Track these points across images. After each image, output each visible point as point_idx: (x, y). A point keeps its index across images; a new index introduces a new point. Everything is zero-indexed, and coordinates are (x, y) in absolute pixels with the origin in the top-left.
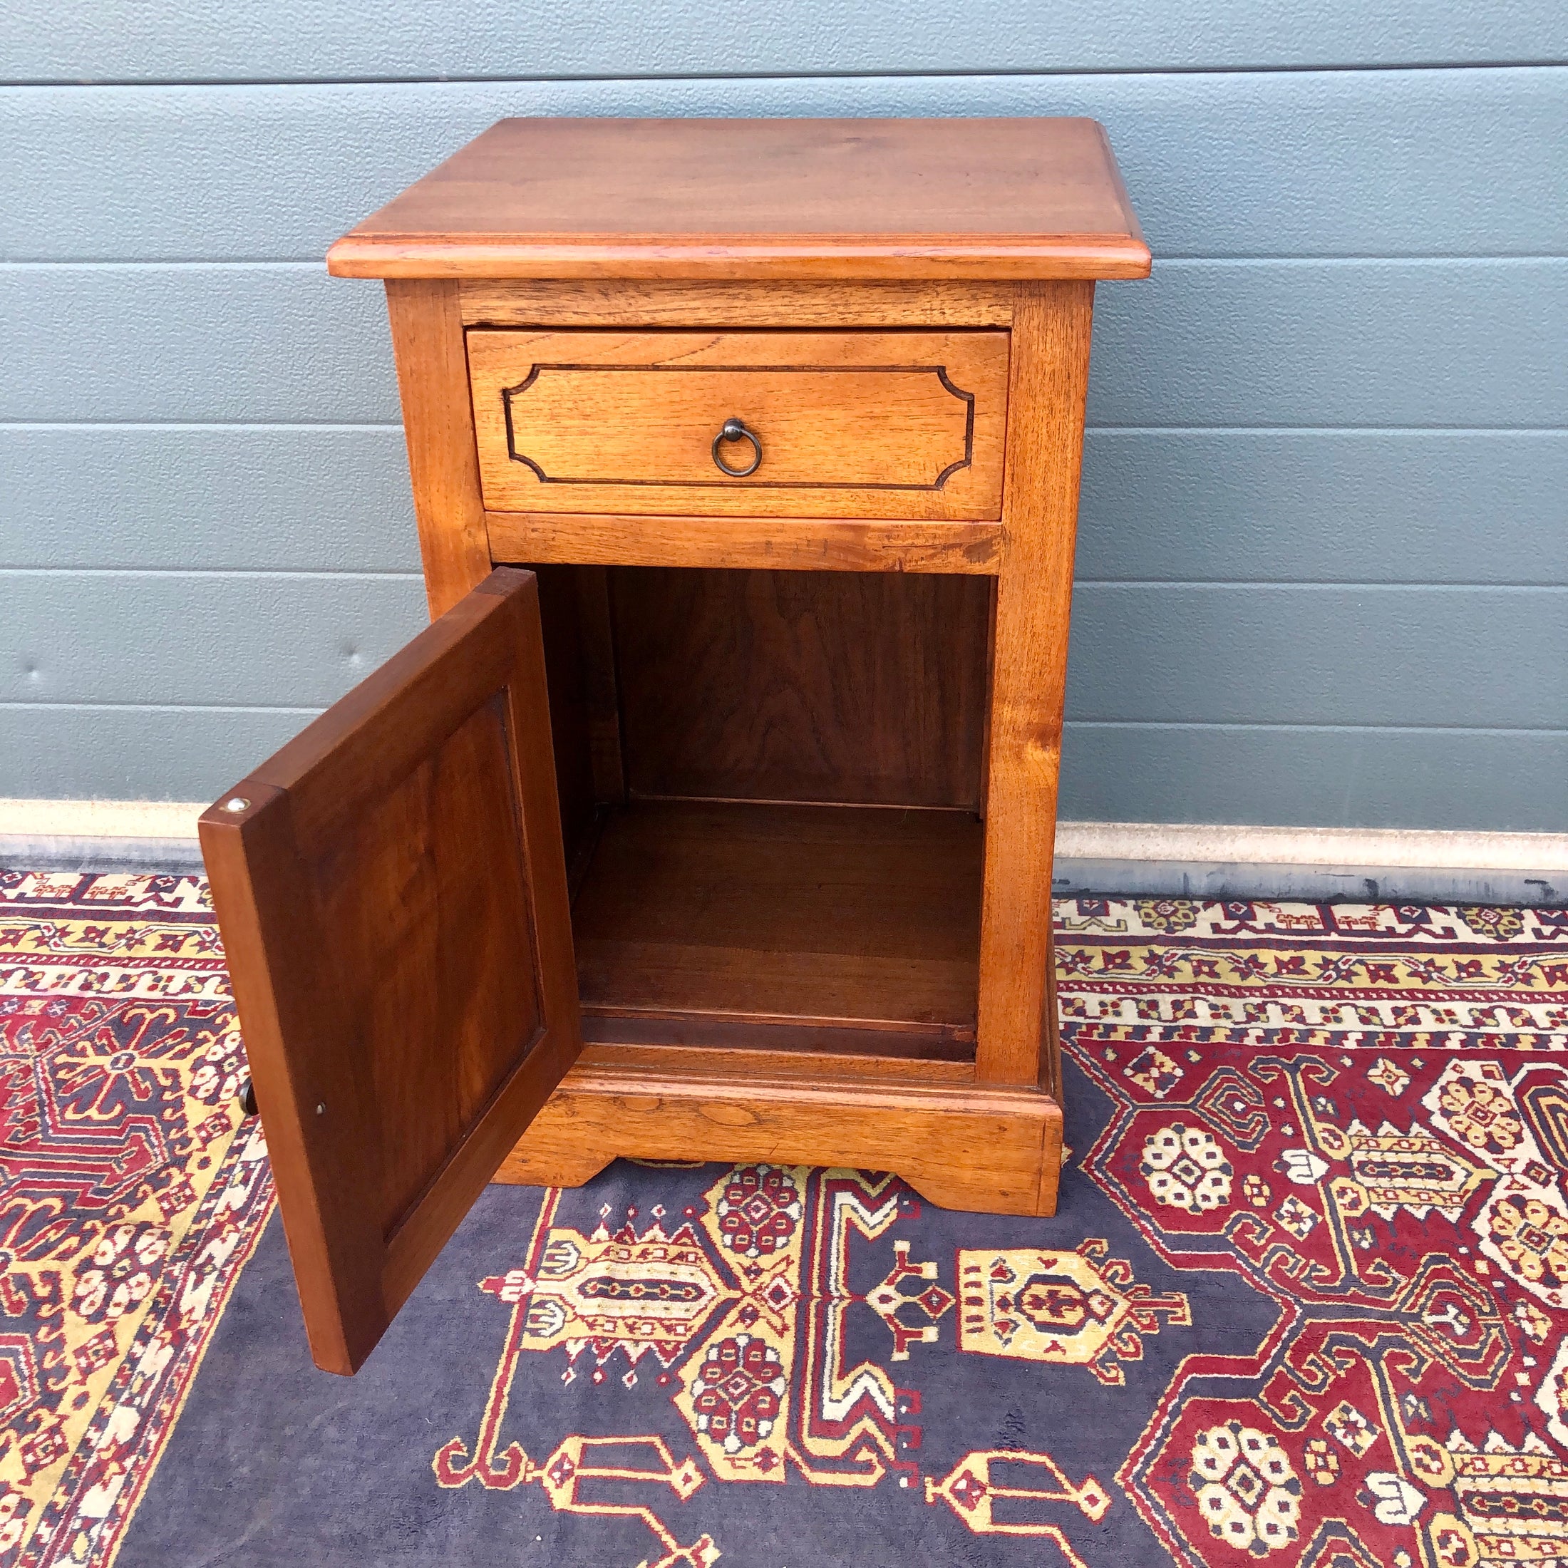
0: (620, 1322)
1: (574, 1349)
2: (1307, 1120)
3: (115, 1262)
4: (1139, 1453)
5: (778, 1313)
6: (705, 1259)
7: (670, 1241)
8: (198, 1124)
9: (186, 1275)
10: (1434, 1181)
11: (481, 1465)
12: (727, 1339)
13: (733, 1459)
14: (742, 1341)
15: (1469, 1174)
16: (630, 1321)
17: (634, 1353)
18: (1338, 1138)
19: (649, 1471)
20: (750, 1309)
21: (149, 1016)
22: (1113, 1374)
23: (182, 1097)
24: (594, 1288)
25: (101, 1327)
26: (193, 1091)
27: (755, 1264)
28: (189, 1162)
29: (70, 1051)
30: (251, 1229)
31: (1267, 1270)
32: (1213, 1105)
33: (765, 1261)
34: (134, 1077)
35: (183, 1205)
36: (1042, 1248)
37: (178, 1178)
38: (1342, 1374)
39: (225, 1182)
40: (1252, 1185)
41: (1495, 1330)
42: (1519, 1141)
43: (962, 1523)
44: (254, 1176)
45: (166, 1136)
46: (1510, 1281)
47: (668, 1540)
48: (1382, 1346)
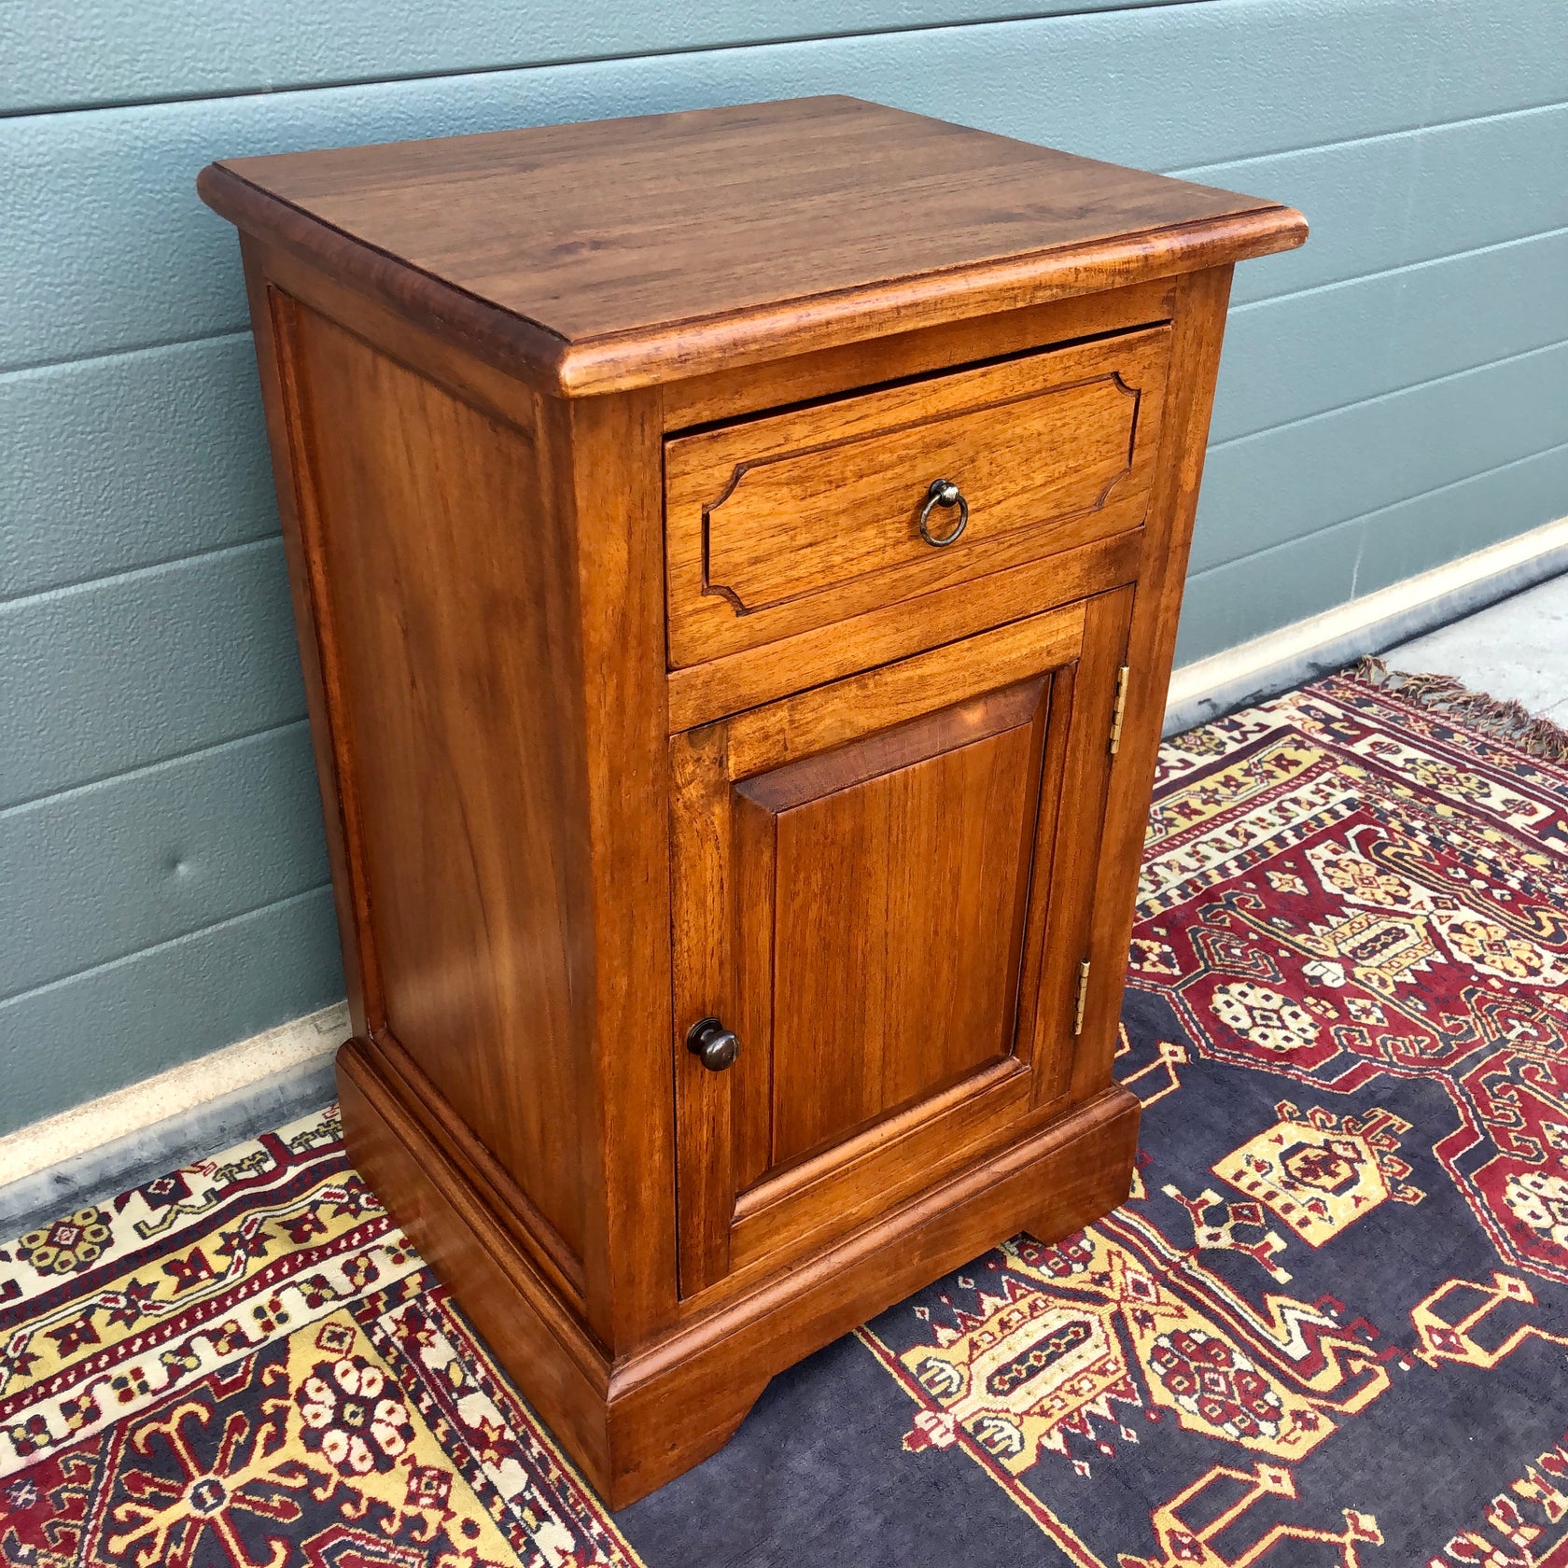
0: (1062, 1394)
1: (1056, 1442)
2: (1286, 940)
4: (1494, 1236)
5: (1159, 1303)
6: (1051, 1299)
7: (1010, 1300)
8: (404, 1495)
10: (1402, 942)
12: (1153, 1349)
13: (1284, 1439)
14: (1165, 1343)
15: (1413, 927)
16: (1067, 1387)
17: (1102, 1409)
18: (1318, 941)
19: (1244, 1496)
20: (1138, 1313)
21: (171, 1428)
22: (1410, 1193)
24: (1002, 1382)
26: (345, 1468)
27: (1093, 1273)
28: (452, 1538)
29: (114, 1528)
30: (618, 1556)
31: (1395, 1059)
32: (1220, 959)
33: (1099, 1264)
34: (249, 1502)
36: (1262, 1132)
38: (1518, 1104)
39: (522, 1532)
40: (1315, 1005)
41: (1549, 1021)
42: (1407, 888)
43: (1473, 1367)
44: (544, 1505)
45: (383, 1534)
46: (1516, 984)
47: (1325, 1537)
48: (1515, 1071)
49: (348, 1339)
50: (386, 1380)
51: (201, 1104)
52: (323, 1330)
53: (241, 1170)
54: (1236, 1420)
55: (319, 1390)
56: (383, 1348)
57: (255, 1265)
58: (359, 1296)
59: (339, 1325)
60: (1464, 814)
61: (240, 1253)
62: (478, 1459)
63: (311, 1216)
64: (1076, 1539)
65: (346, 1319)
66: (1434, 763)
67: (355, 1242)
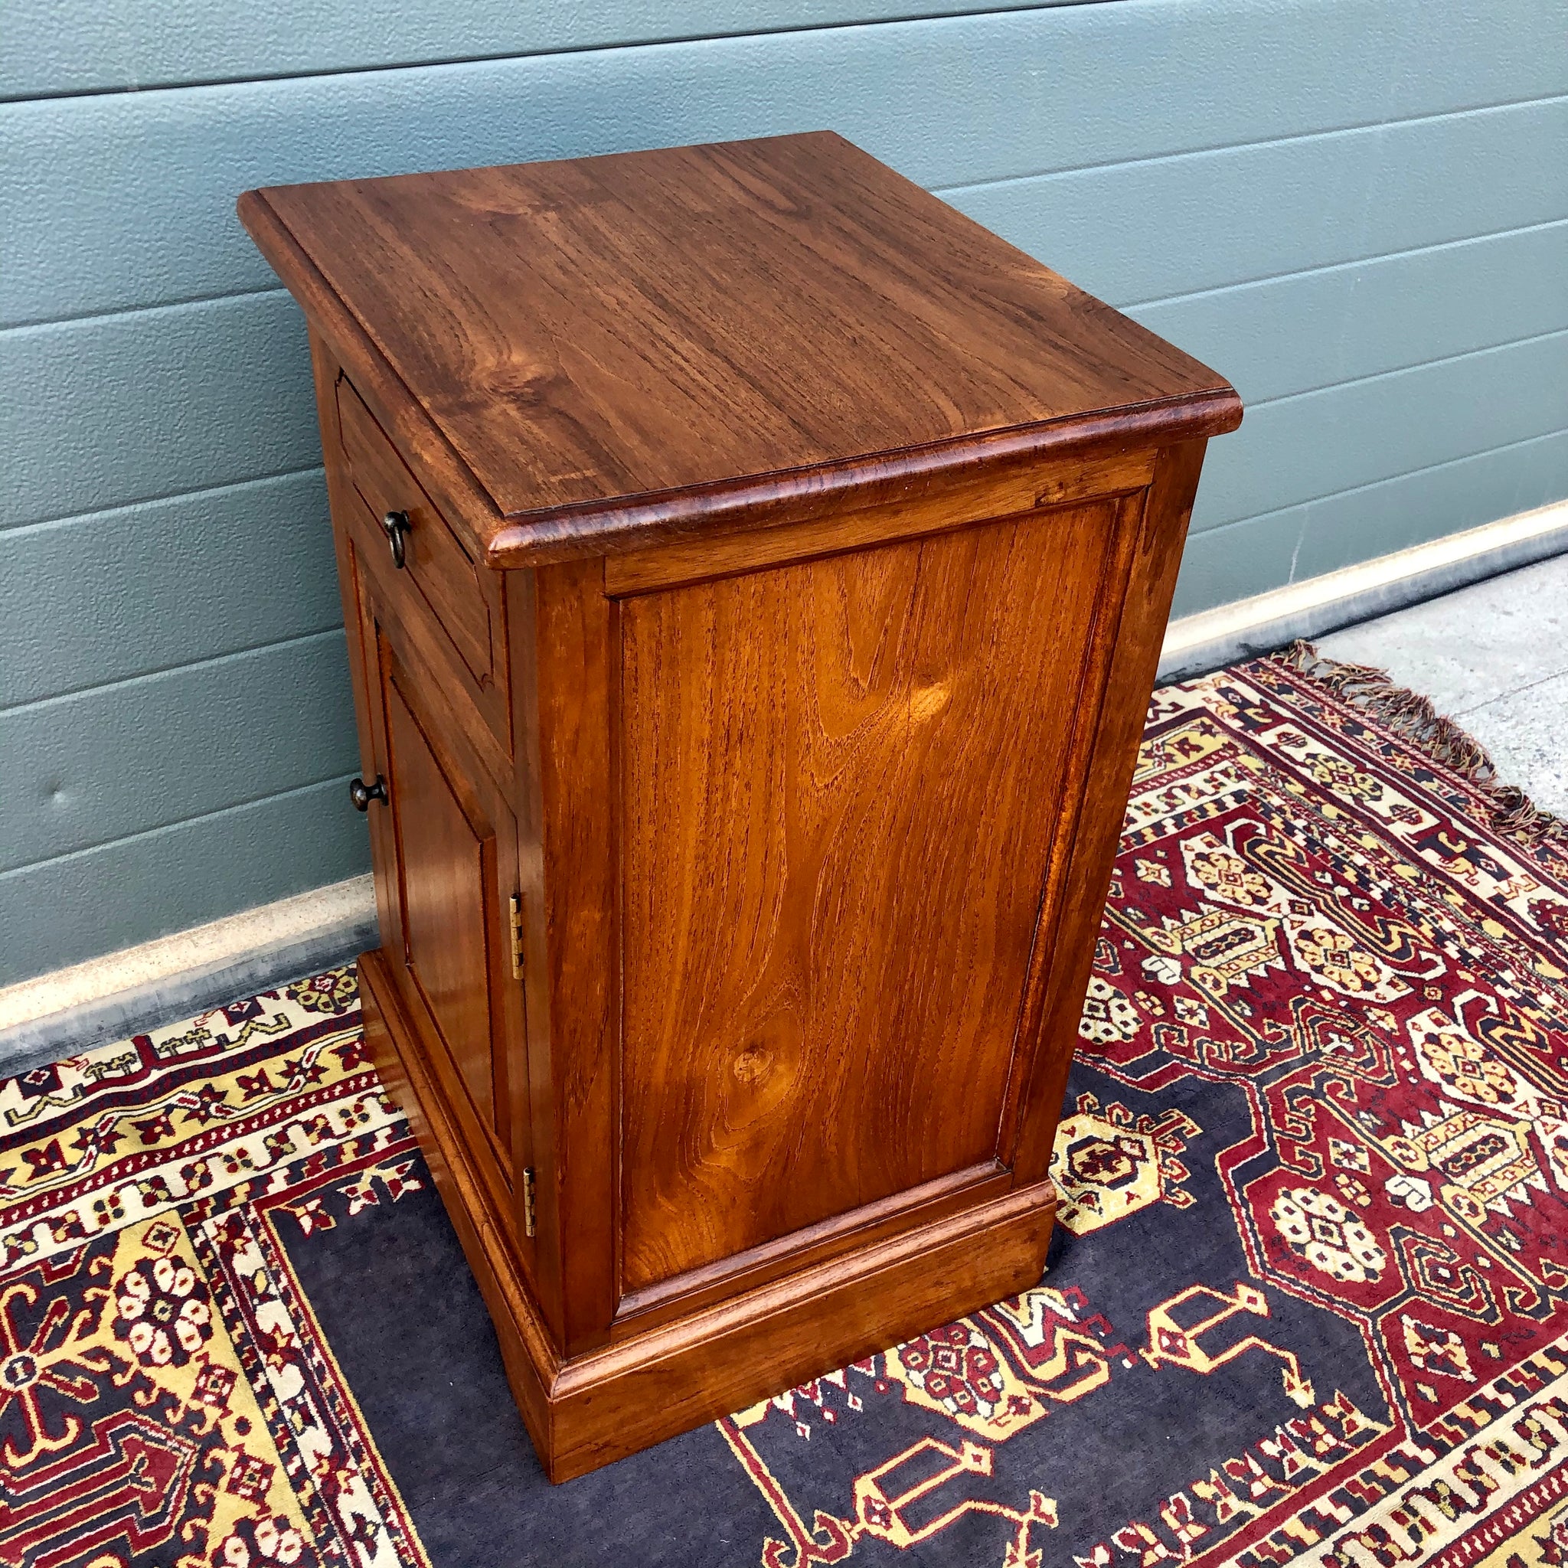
2: (1134, 931)
4: (1249, 1247)
8: (192, 1390)
9: (349, 1547)
10: (1248, 944)
11: (808, 1549)
13: (995, 1421)
15: (1263, 929)
18: (1165, 936)
19: (945, 1469)
22: (1182, 1198)
23: (138, 1373)
26: (146, 1358)
28: (225, 1434)
30: (367, 1464)
31: (1206, 1062)
34: (55, 1381)
35: (265, 1482)
36: (1059, 1122)
37: (229, 1459)
38: (1313, 1119)
39: (288, 1433)
40: (1144, 1000)
41: (1368, 1038)
42: (1269, 888)
43: (1192, 1371)
44: (313, 1411)
45: (166, 1422)
46: (1348, 998)
47: (1008, 1513)
48: (1319, 1085)
49: (171, 1239)
50: (197, 1281)
51: (80, 1004)
52: (152, 1228)
53: (110, 1069)
54: (957, 1396)
55: (138, 1284)
56: (201, 1251)
57: (104, 1160)
58: (191, 1200)
59: (166, 1225)
60: (1348, 816)
61: (92, 1148)
62: (264, 1362)
63: (163, 1119)
64: (781, 1492)
65: (174, 1220)
66: (1335, 760)
67: (197, 1148)
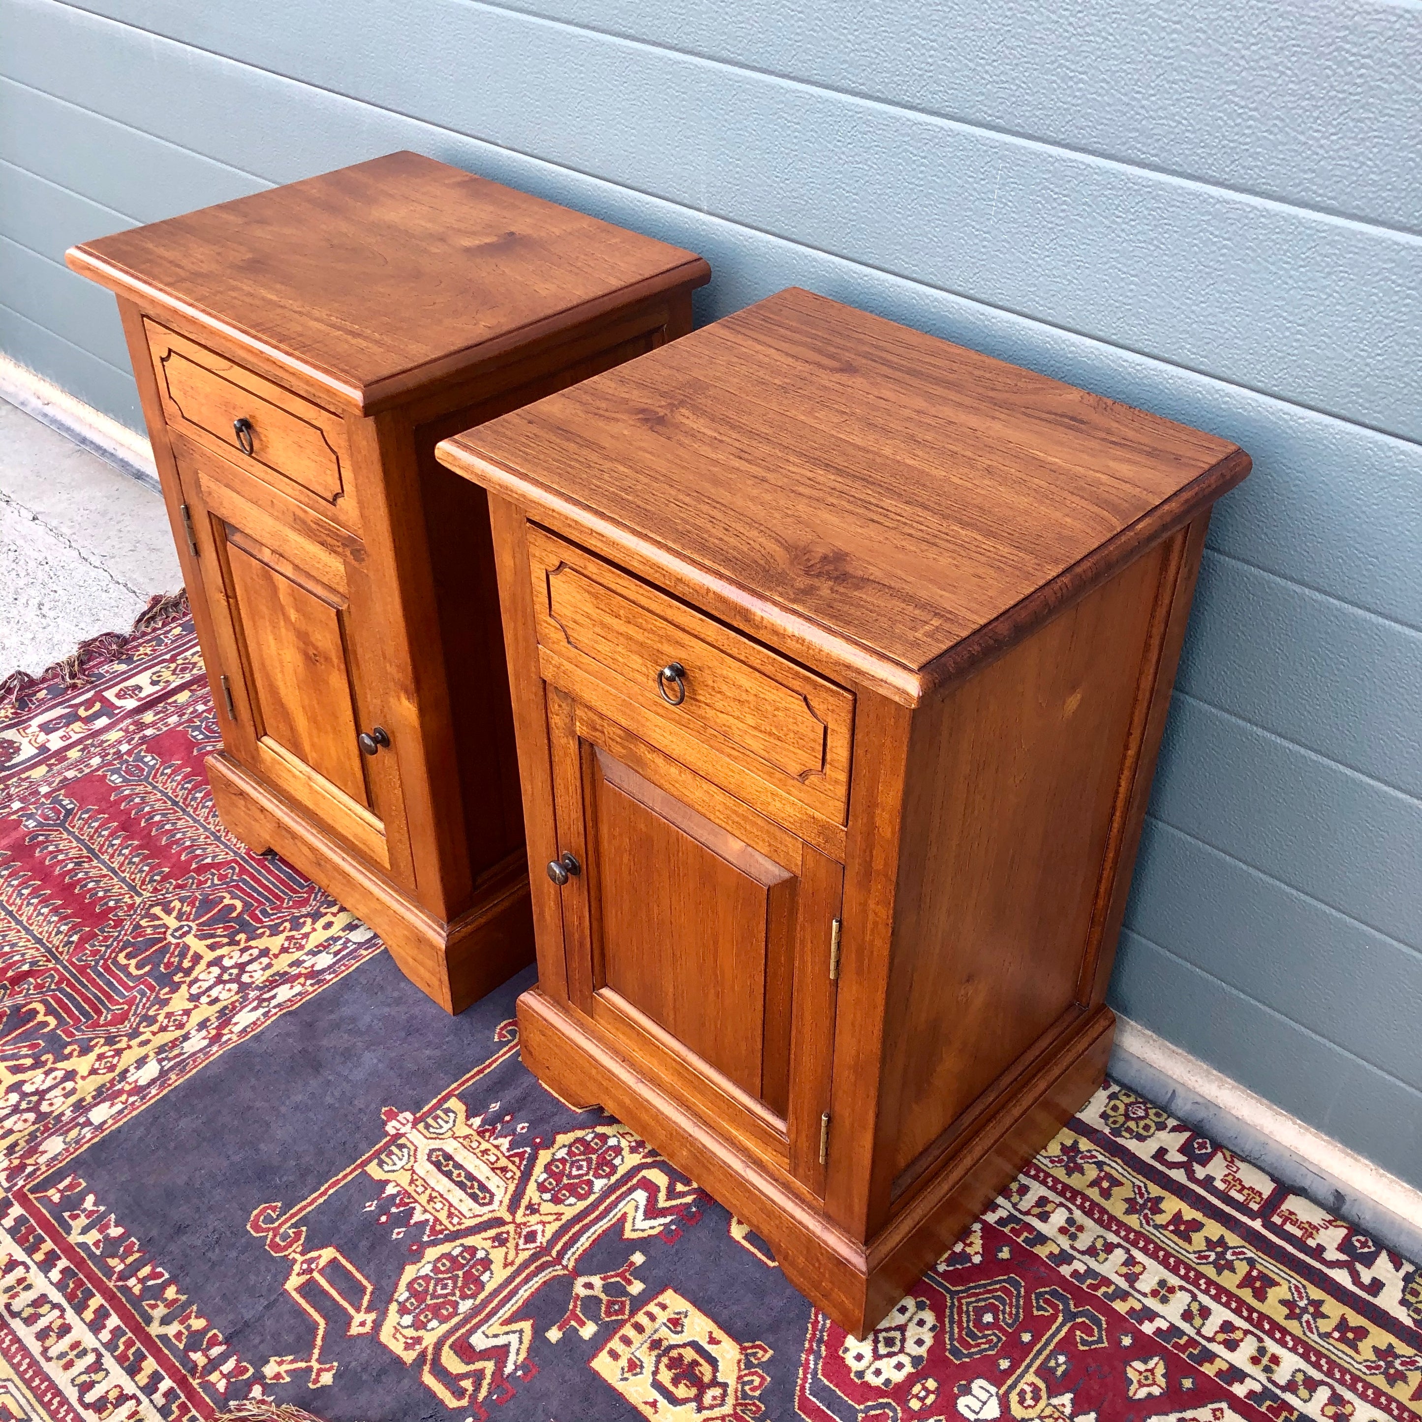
0: (428, 1191)
1: (390, 1190)
2: (1029, 1366)
3: (232, 967)
5: (518, 1251)
6: (516, 1182)
7: (507, 1154)
9: (254, 1000)
11: (276, 1230)
12: (473, 1247)
13: (397, 1331)
14: (480, 1254)
16: (434, 1194)
17: (418, 1216)
18: (1037, 1398)
19: (350, 1303)
20: (505, 1235)
24: (437, 1156)
25: (191, 1005)
27: (539, 1204)
28: (322, 920)
32: (968, 1304)
33: (548, 1207)
35: (294, 950)
36: (720, 1327)
37: (307, 928)
39: (327, 947)
40: (924, 1388)
44: (344, 953)
47: (316, 1352)
54: (413, 1300)
64: (316, 1204)
